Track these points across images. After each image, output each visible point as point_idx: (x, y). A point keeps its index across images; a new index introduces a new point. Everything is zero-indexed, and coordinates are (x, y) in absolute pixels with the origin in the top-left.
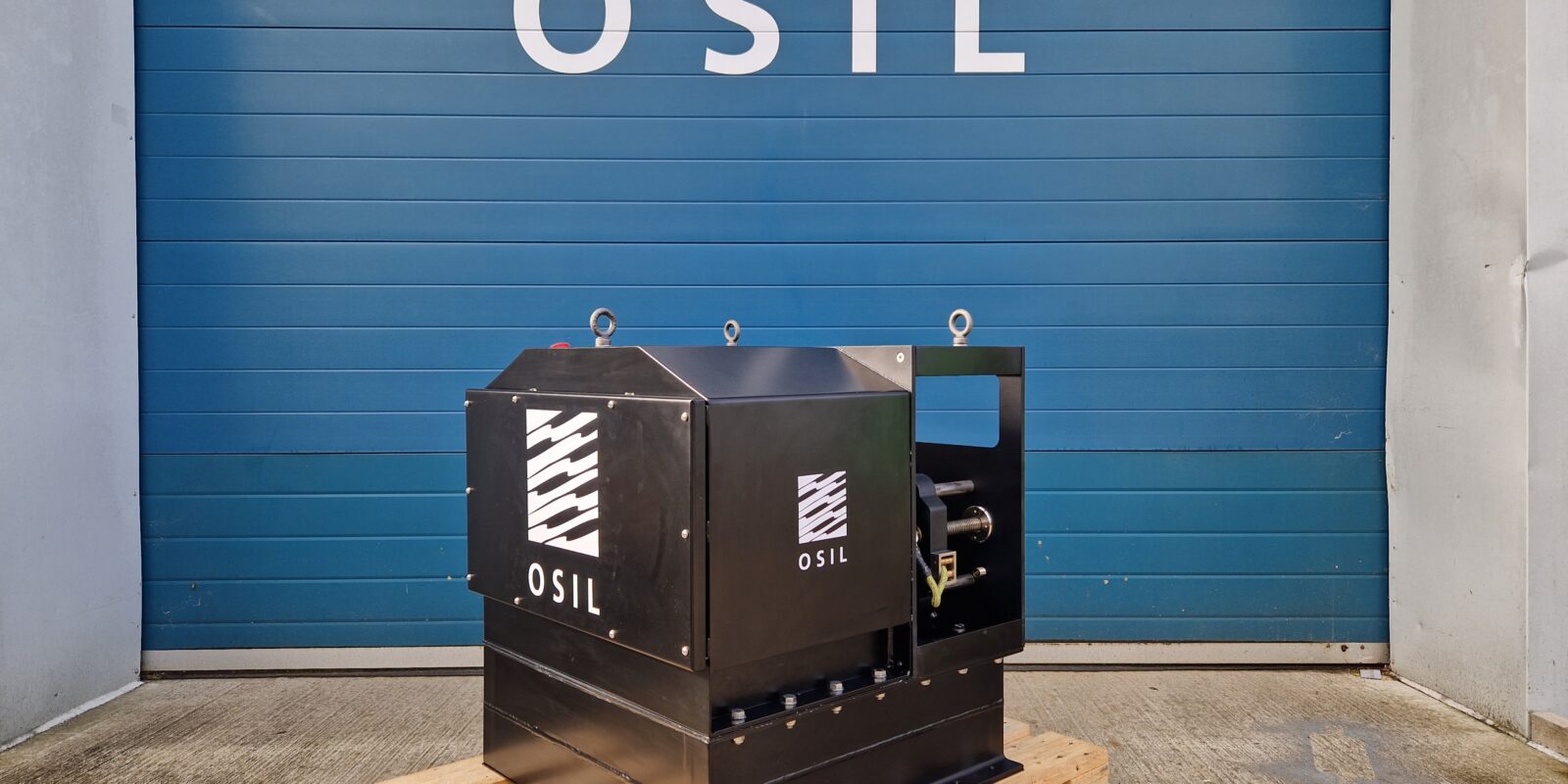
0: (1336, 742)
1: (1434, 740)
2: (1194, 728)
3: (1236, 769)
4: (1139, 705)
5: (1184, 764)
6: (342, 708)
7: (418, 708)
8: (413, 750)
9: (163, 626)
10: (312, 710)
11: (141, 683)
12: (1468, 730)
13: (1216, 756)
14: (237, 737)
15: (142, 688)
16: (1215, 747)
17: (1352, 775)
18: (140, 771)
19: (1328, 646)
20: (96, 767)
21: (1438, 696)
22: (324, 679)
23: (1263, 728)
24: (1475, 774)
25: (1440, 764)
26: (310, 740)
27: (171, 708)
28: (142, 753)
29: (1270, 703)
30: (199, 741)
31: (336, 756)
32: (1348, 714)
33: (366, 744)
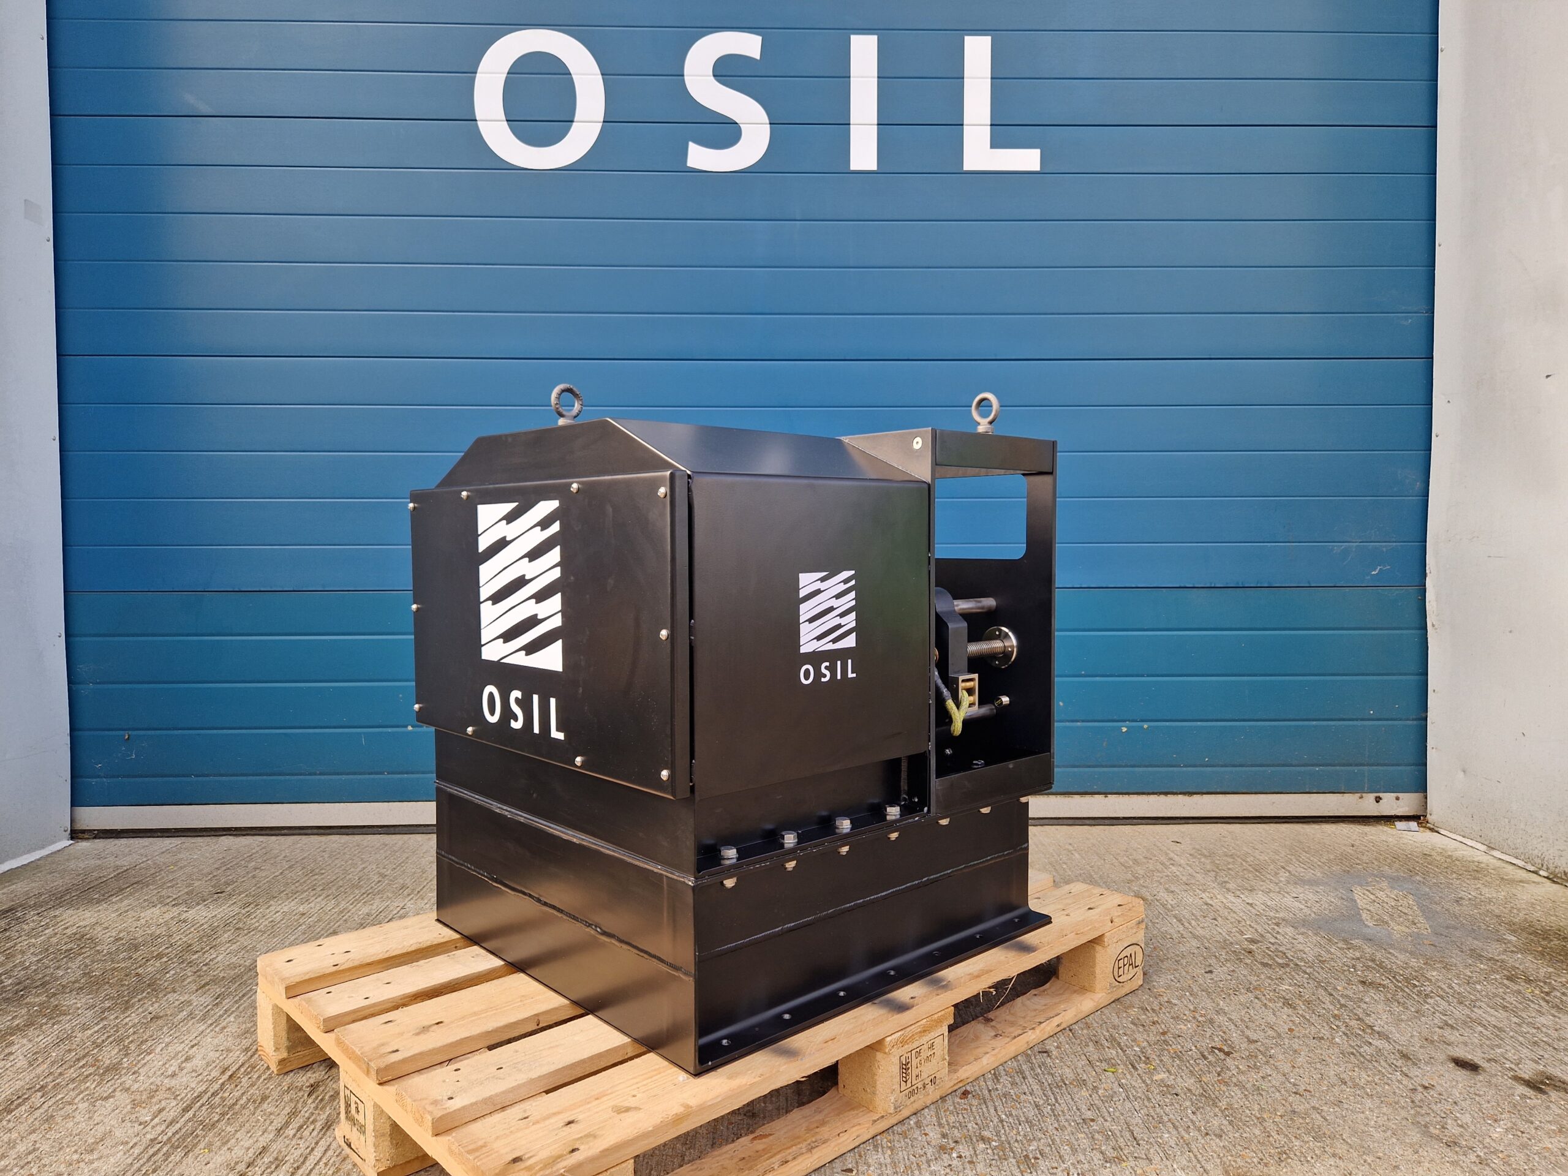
0: (1381, 894)
1: (1488, 893)
2: (1226, 882)
3: (1278, 924)
4: (1163, 858)
5: (1219, 919)
6: (290, 867)
7: (374, 867)
8: (365, 910)
9: (94, 781)
10: (256, 869)
11: (72, 842)
12: (1521, 881)
13: (1253, 910)
14: (169, 897)
15: (72, 847)
16: (1250, 902)
17: (1407, 930)
18: (56, 934)
19: (1361, 797)
20: (5, 930)
21: (1483, 848)
22: (274, 838)
23: (1300, 881)
24: (1539, 927)
25: (1498, 916)
26: (251, 900)
27: (100, 867)
28: (61, 915)
29: (1304, 856)
30: (126, 902)
31: (278, 916)
32: (1390, 866)
33: (312, 905)
